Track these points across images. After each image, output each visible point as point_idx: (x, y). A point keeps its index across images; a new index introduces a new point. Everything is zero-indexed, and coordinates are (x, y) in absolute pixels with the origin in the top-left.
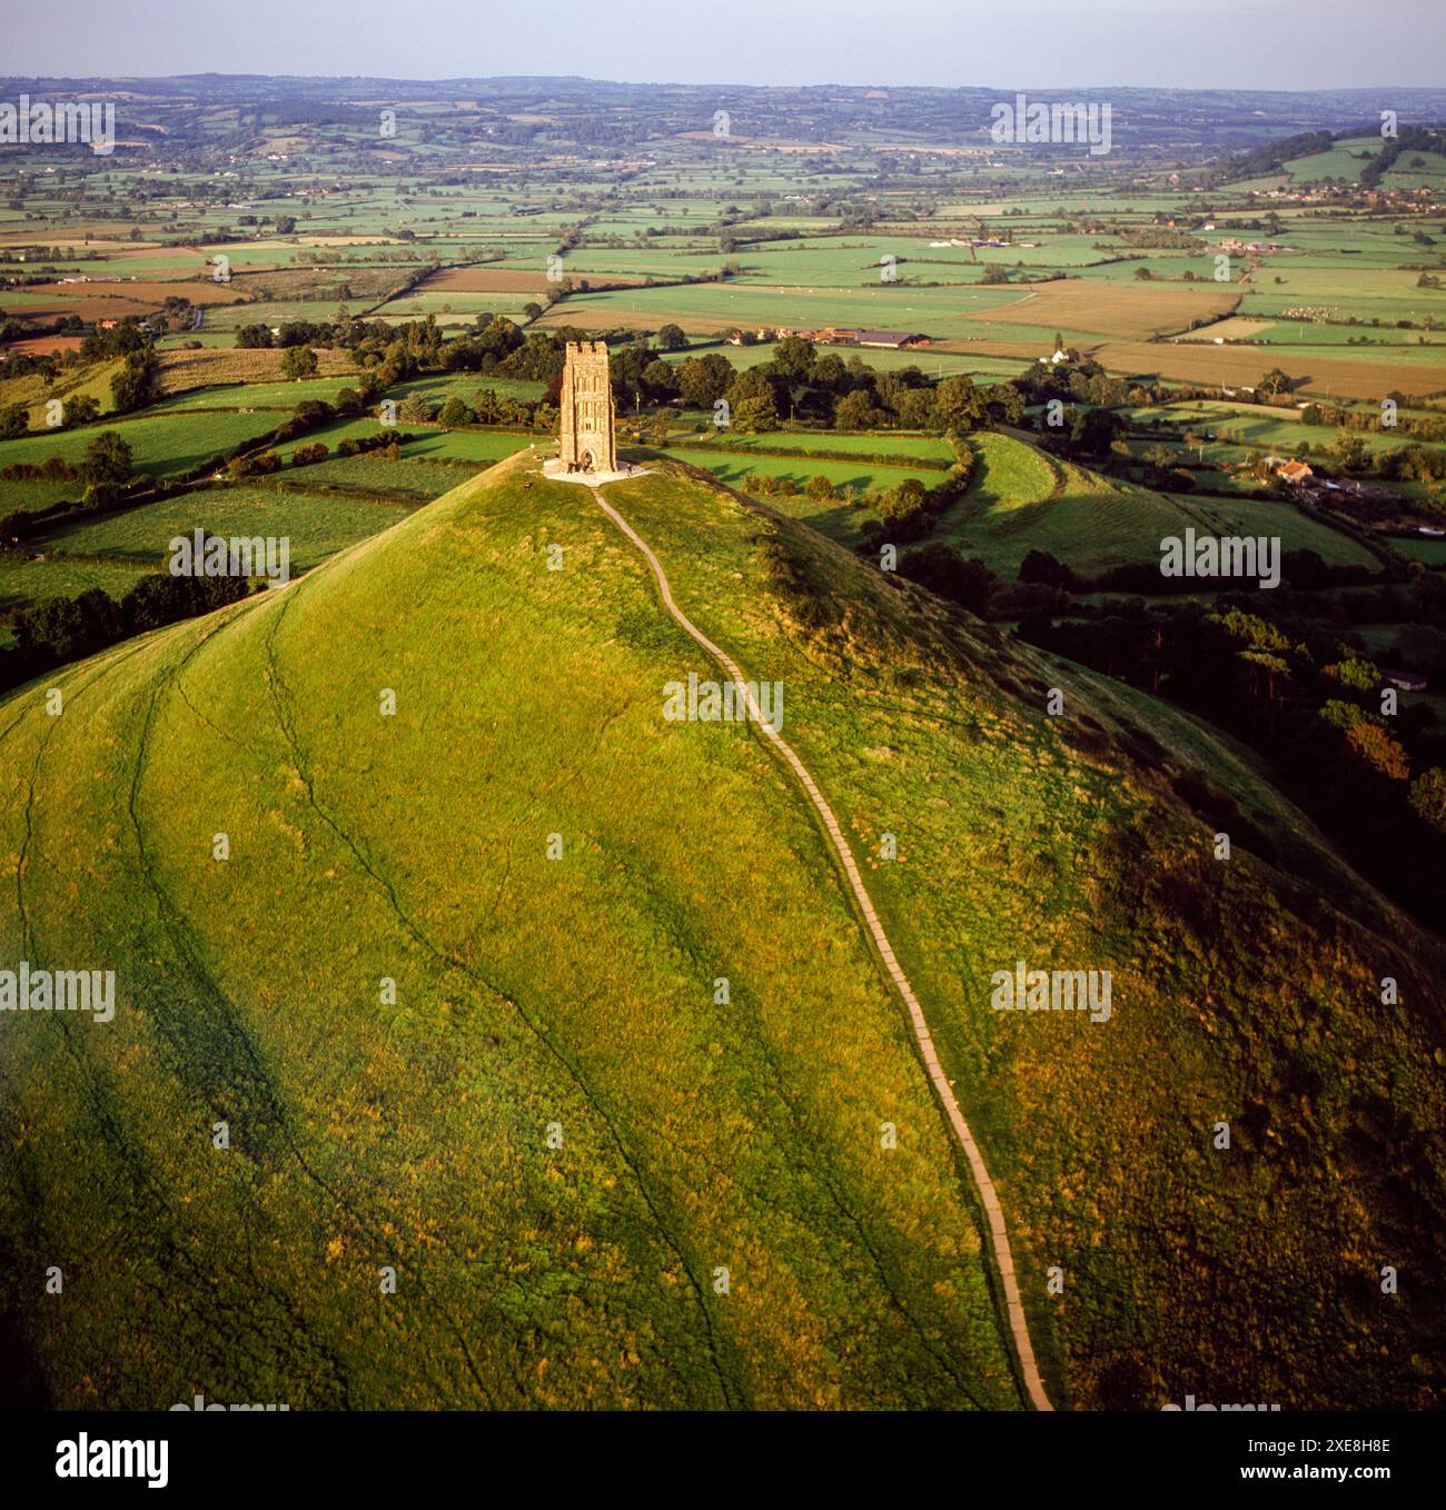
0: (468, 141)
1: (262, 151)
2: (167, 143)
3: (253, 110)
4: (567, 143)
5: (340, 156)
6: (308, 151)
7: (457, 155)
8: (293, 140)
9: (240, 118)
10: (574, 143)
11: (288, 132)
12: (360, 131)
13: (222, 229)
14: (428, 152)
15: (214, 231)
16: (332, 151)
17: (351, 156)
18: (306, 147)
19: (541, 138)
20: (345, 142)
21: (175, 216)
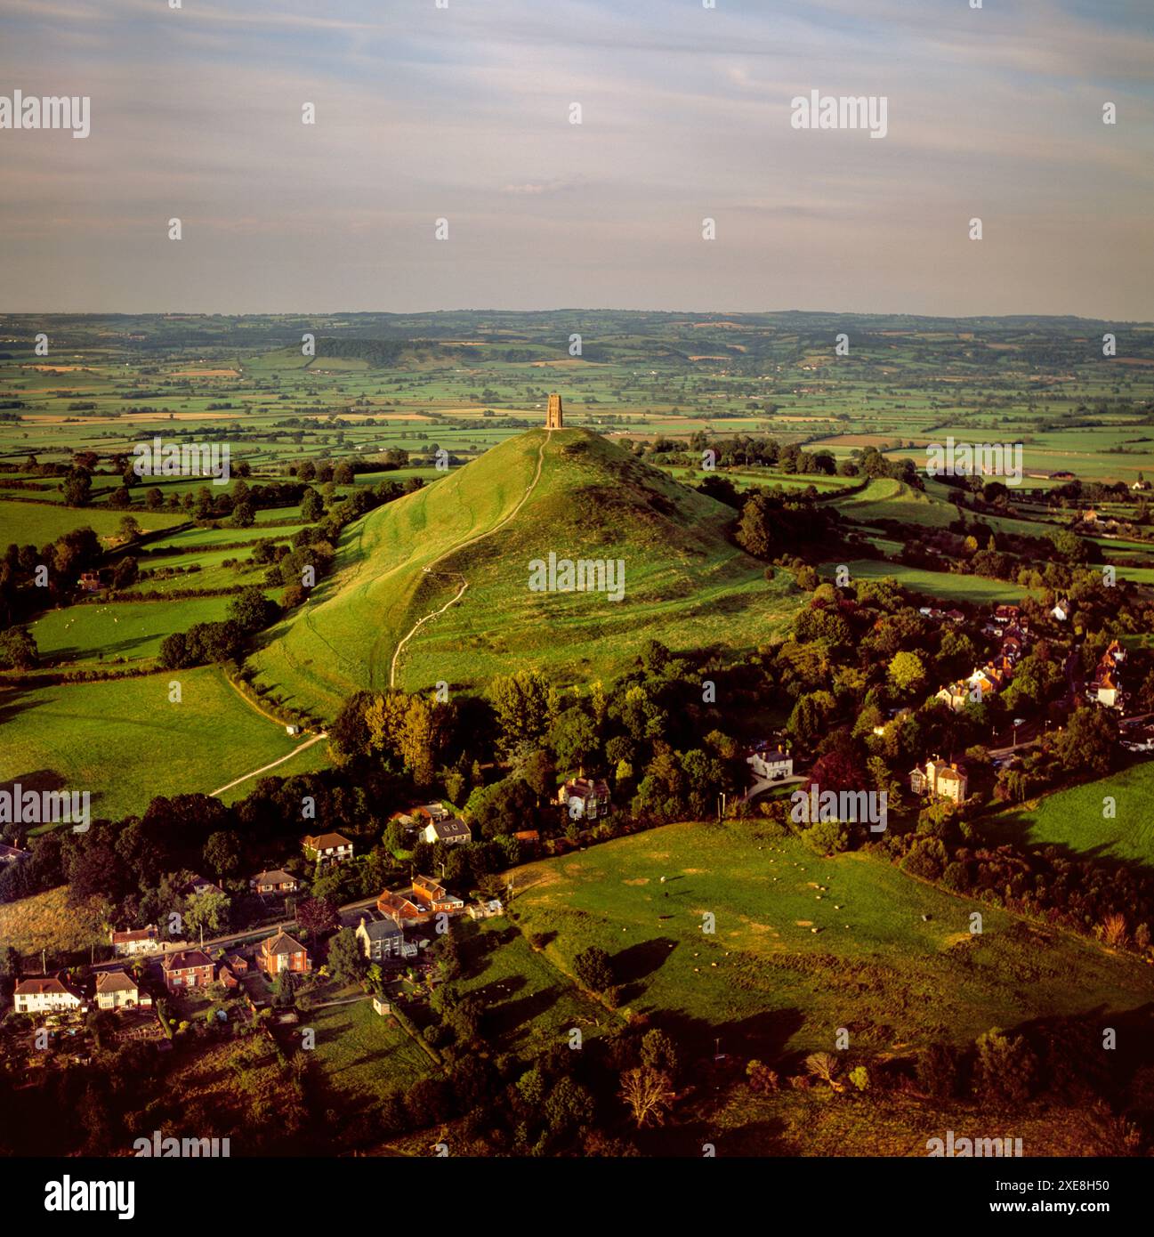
0: (949, 361)
1: (800, 364)
2: (742, 358)
3: (809, 337)
4: (1022, 364)
5: (853, 368)
6: (832, 365)
7: (937, 370)
8: (823, 358)
9: (799, 342)
10: (1027, 364)
11: (824, 352)
12: (873, 352)
13: (731, 410)
14: (916, 367)
15: (727, 411)
16: (848, 365)
17: (861, 368)
18: (830, 362)
19: (1003, 360)
20: (859, 360)
21: (711, 402)
